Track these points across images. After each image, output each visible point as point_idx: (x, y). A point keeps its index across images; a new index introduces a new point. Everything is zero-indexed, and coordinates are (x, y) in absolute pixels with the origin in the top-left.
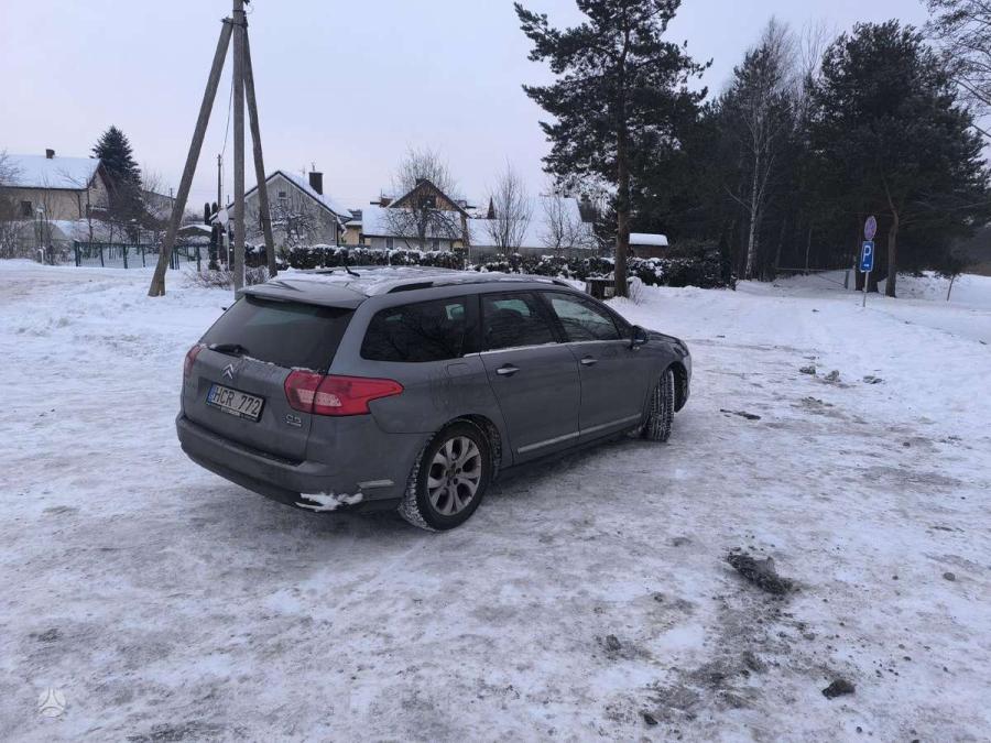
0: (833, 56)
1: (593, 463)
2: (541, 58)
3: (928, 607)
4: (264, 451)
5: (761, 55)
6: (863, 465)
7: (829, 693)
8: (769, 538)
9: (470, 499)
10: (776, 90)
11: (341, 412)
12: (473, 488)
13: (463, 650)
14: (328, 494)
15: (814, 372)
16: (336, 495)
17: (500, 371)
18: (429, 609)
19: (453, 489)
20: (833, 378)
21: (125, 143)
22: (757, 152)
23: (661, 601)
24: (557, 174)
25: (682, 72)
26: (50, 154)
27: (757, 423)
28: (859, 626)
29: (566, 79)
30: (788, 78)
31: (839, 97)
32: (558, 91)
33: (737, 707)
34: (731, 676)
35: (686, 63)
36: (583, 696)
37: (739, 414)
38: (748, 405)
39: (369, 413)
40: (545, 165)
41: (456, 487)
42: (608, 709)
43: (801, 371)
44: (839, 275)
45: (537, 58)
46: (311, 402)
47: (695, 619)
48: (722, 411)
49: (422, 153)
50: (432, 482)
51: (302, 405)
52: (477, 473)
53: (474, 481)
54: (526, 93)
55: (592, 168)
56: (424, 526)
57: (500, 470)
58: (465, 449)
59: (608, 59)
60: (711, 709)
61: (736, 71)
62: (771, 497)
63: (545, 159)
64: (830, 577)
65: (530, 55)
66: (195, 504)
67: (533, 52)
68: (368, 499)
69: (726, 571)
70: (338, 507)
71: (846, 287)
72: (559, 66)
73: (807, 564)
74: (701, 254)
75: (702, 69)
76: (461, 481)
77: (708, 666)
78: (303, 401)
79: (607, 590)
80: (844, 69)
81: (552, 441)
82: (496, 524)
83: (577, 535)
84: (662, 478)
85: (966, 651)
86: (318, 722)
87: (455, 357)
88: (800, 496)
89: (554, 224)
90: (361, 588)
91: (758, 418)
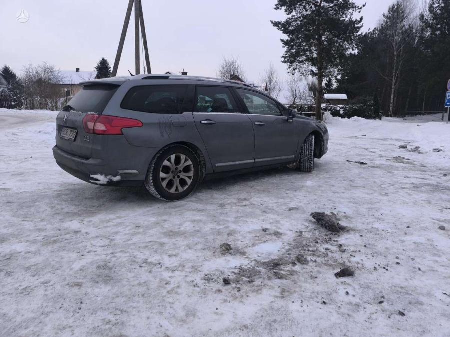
0: (434, 4)
1: (267, 179)
2: (280, 8)
3: (422, 240)
4: (76, 156)
5: (396, 7)
6: (415, 182)
7: (338, 275)
8: (345, 209)
9: (187, 186)
10: (406, 24)
11: (107, 133)
12: (189, 182)
13: (147, 247)
14: (102, 175)
15: (407, 147)
16: (106, 176)
17: (203, 122)
18: (141, 230)
19: (177, 181)
20: (417, 149)
21: (108, 65)
22: (395, 54)
23: (266, 231)
24: (289, 64)
25: (351, 11)
26: (78, 70)
27: (364, 166)
28: (376, 247)
29: (292, 17)
30: (412, 16)
31: (437, 24)
32: (288, 23)
33: (279, 278)
34: (285, 264)
35: (353, 6)
36: (196, 269)
37: (357, 162)
38: (363, 159)
39: (123, 134)
40: (283, 59)
41: (179, 179)
42: (206, 275)
43: (400, 147)
44: (440, 115)
45: (278, 8)
46: (93, 128)
47: (281, 239)
48: (348, 161)
49: (229, 59)
50: (162, 175)
51: (90, 130)
52: (192, 174)
53: (190, 177)
54: (272, 25)
55: (307, 60)
56: (159, 196)
57: (206, 174)
58: (183, 160)
59: (313, 6)
60: (264, 278)
61: (384, 15)
62: (355, 194)
63: (283, 57)
64: (370, 226)
65: (275, 7)
66: (62, 189)
67: (276, 5)
68: (125, 179)
69: (311, 221)
70: (108, 182)
71: (443, 120)
72: (289, 11)
73: (360, 220)
74: (365, 103)
75: (361, 9)
76: (182, 176)
77: (275, 260)
78: (90, 127)
79: (240, 226)
80: (441, 10)
81: (237, 163)
82: (202, 200)
83: (238, 204)
84: (299, 185)
85: (437, 261)
86: (50, 272)
87: (178, 113)
88: (372, 193)
89: (292, 91)
90: (114, 221)
91: (366, 164)
